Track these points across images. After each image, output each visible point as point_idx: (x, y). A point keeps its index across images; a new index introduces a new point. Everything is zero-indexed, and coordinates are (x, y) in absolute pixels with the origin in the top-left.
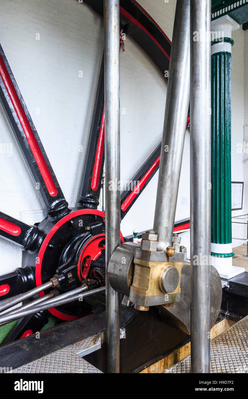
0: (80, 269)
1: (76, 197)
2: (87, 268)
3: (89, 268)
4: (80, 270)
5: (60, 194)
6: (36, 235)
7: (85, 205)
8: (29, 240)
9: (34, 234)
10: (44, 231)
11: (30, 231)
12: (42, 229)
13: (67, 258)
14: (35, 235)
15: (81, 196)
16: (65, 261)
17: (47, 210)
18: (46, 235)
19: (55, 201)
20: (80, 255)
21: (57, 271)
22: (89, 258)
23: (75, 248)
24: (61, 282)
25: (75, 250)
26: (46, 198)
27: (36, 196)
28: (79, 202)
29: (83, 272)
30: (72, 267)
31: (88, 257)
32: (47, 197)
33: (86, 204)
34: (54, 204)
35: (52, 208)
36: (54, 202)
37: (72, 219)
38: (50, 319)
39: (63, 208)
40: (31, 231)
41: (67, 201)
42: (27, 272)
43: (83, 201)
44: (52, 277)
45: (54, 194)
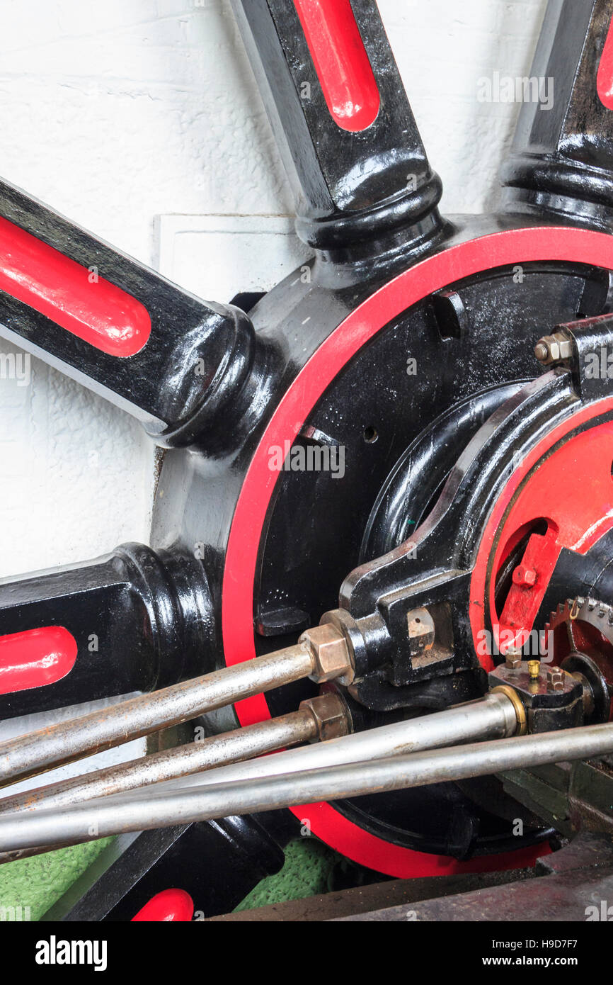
0: (486, 594)
1: (493, 154)
2: (527, 594)
3: (538, 598)
4: (487, 603)
5: (398, 119)
6: (239, 363)
7: (546, 200)
8: (194, 391)
9: (226, 358)
10: (287, 344)
11: (200, 334)
12: (273, 331)
13: (414, 518)
14: (231, 362)
15: (525, 145)
16: (396, 537)
17: (307, 215)
18: (292, 372)
19: (363, 162)
20: (491, 510)
21: (346, 590)
22: (543, 533)
23: (466, 462)
24: (368, 661)
25: (460, 474)
26: (306, 139)
27: (249, 125)
28: (510, 184)
29: (505, 612)
30: (439, 577)
31: (541, 526)
32: (314, 133)
33: (553, 197)
34: (354, 179)
35: (341, 205)
36: (357, 167)
37: (456, 286)
38: (293, 854)
39: (410, 212)
40: (206, 335)
41: (436, 167)
42: (175, 576)
43: (539, 174)
44: (315, 623)
45: (357, 117)
